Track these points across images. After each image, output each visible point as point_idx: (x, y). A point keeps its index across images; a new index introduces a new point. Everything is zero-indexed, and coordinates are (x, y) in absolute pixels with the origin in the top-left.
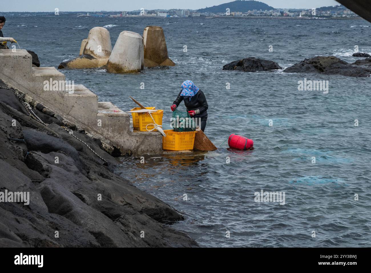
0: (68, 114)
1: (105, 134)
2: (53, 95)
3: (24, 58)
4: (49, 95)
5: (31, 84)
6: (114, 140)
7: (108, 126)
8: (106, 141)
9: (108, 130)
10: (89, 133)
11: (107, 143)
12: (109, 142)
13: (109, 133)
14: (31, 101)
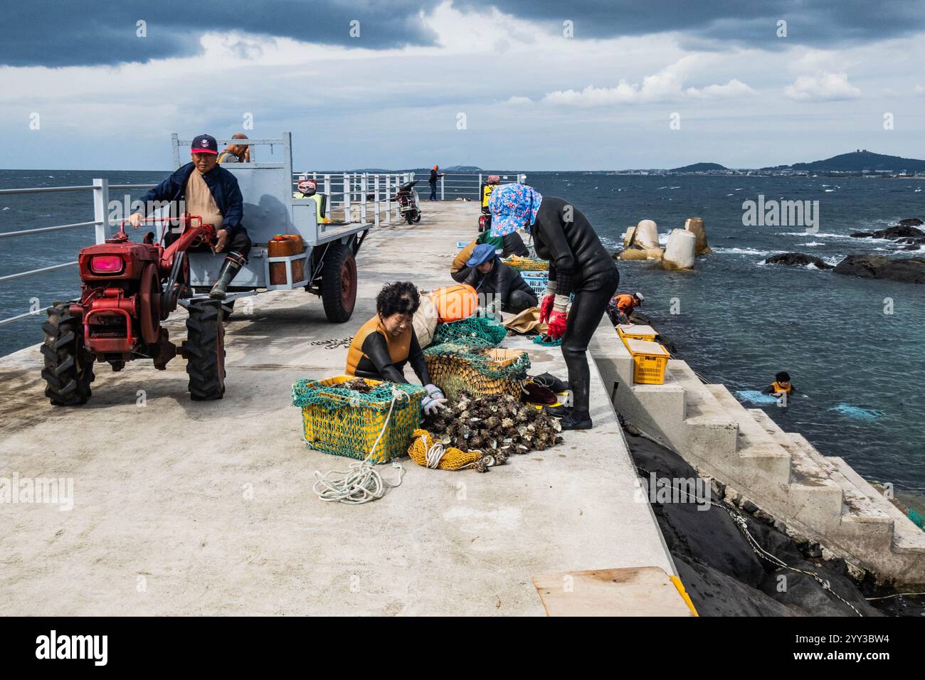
0: (794, 518)
1: (852, 550)
2: (772, 487)
3: (727, 428)
4: (765, 488)
5: (737, 470)
6: (867, 560)
7: (858, 538)
8: (853, 562)
9: (858, 545)
10: (827, 547)
11: (854, 564)
12: (858, 562)
13: (860, 549)
14: (736, 497)
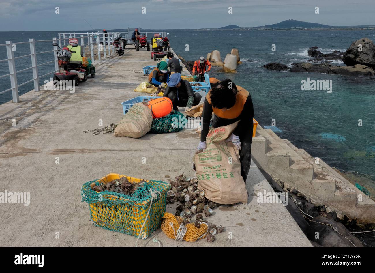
0: (314, 195)
1: (339, 207)
2: (305, 182)
3: (285, 156)
4: (302, 182)
5: (289, 175)
6: (345, 211)
7: (342, 202)
8: (339, 212)
9: (342, 205)
10: (328, 207)
11: (340, 213)
12: (341, 212)
13: (342, 207)
14: (289, 187)
